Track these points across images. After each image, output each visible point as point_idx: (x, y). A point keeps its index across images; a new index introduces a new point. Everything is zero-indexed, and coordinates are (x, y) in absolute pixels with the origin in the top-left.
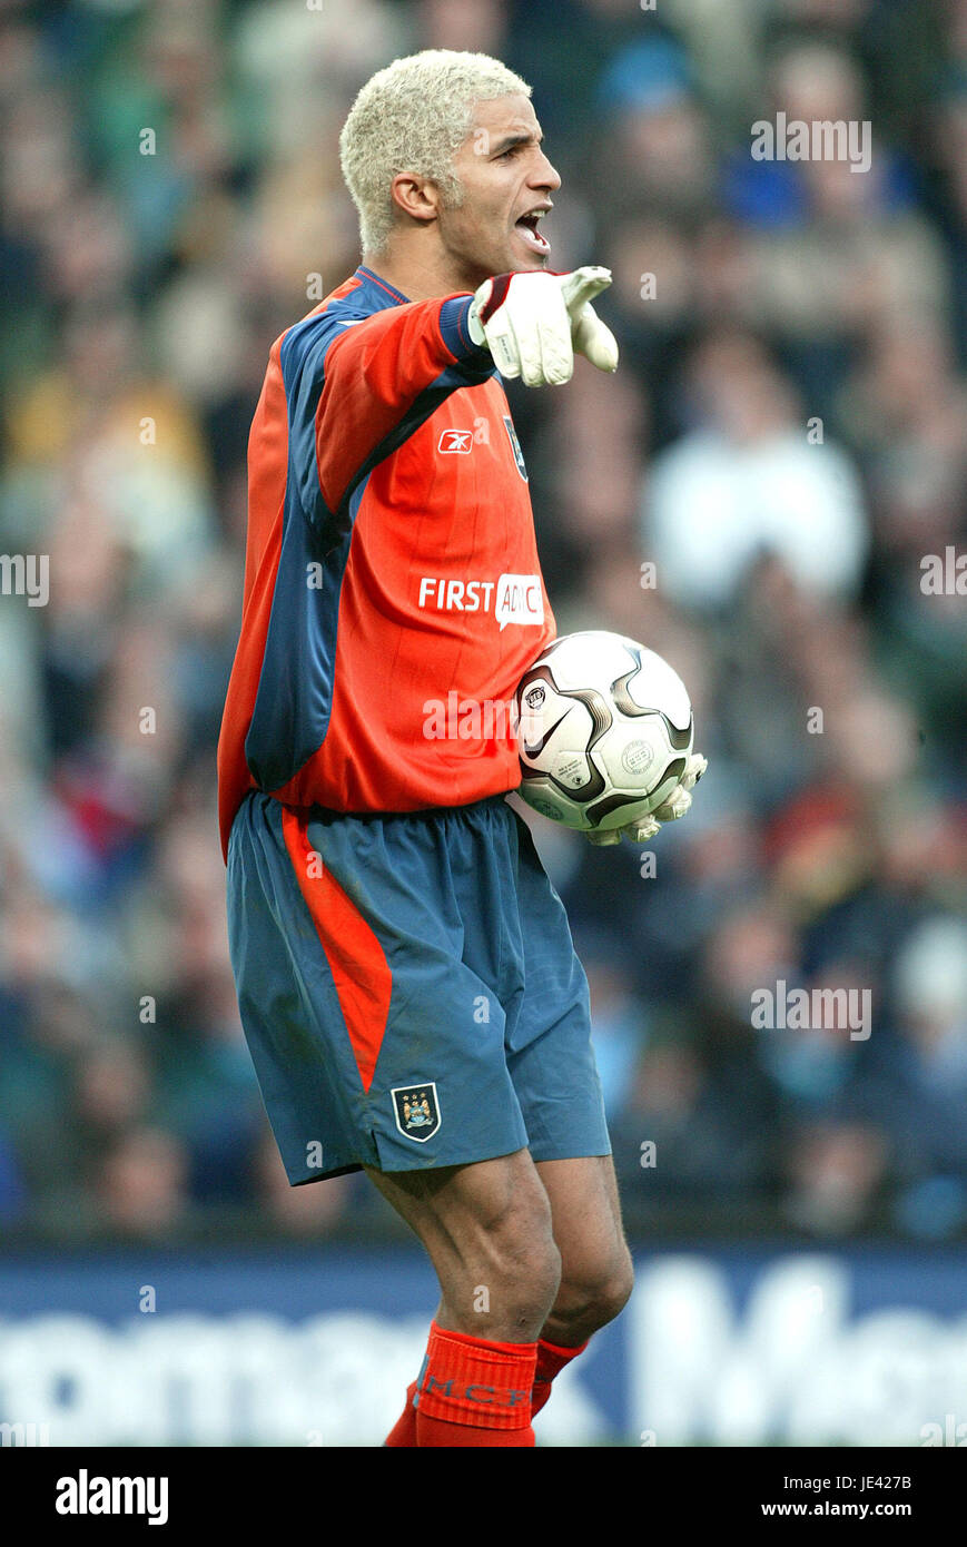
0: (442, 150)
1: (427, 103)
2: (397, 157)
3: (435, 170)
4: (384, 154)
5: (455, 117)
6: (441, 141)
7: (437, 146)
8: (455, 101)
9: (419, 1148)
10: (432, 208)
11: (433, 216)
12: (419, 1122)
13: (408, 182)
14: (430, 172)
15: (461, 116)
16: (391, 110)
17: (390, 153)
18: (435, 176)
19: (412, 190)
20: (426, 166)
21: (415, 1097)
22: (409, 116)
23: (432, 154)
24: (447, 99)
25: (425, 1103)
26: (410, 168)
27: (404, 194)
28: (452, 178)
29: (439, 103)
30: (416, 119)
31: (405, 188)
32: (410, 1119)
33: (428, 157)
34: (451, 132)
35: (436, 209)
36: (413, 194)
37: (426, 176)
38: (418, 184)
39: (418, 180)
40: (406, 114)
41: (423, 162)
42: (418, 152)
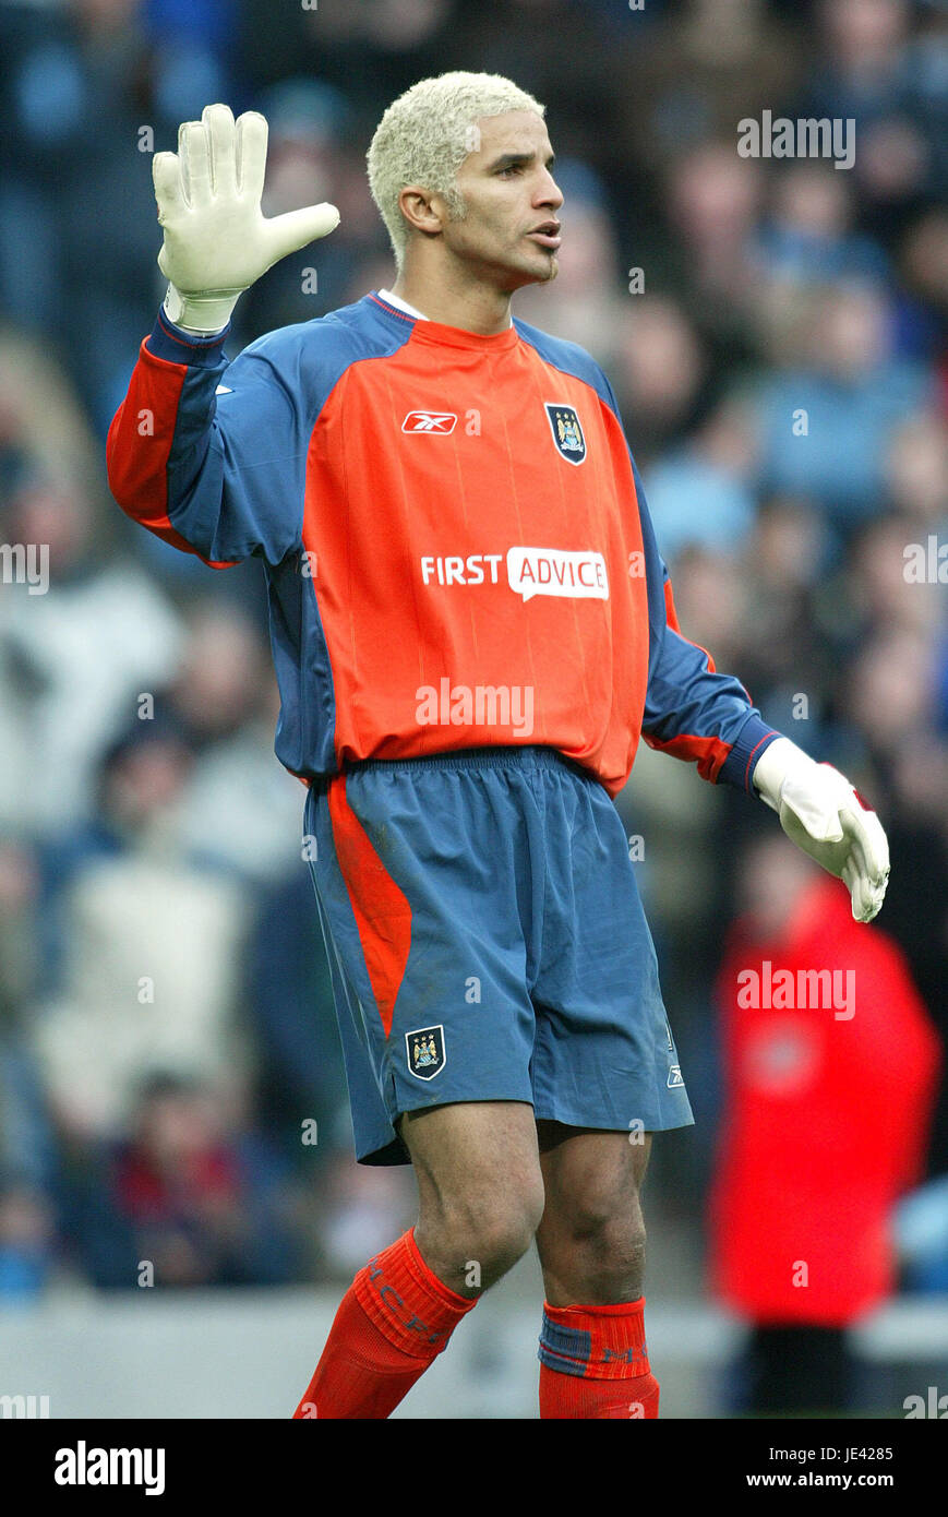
0: (447, 165)
1: (434, 120)
2: (406, 172)
3: (440, 184)
4: (396, 169)
5: (459, 132)
6: (445, 157)
7: (441, 161)
8: (460, 117)
9: (425, 1086)
10: (437, 221)
11: (438, 229)
12: (426, 1062)
13: (416, 195)
14: (436, 186)
15: (463, 133)
16: (402, 127)
17: (401, 167)
18: (440, 190)
19: (419, 204)
20: (431, 180)
21: (424, 1039)
22: (417, 132)
23: (437, 169)
24: (452, 116)
25: (432, 1045)
26: (417, 181)
27: (411, 208)
28: (454, 192)
29: (444, 119)
30: (423, 135)
31: (412, 201)
32: (418, 1060)
33: (433, 171)
34: (453, 148)
35: (441, 222)
36: (421, 206)
37: (432, 190)
38: (425, 197)
39: (424, 193)
40: (415, 131)
41: (430, 176)
42: (425, 167)
